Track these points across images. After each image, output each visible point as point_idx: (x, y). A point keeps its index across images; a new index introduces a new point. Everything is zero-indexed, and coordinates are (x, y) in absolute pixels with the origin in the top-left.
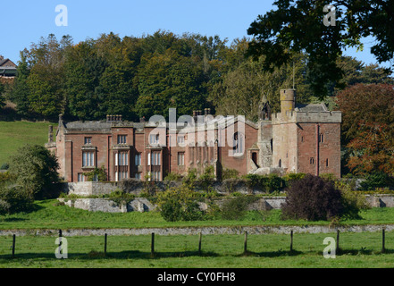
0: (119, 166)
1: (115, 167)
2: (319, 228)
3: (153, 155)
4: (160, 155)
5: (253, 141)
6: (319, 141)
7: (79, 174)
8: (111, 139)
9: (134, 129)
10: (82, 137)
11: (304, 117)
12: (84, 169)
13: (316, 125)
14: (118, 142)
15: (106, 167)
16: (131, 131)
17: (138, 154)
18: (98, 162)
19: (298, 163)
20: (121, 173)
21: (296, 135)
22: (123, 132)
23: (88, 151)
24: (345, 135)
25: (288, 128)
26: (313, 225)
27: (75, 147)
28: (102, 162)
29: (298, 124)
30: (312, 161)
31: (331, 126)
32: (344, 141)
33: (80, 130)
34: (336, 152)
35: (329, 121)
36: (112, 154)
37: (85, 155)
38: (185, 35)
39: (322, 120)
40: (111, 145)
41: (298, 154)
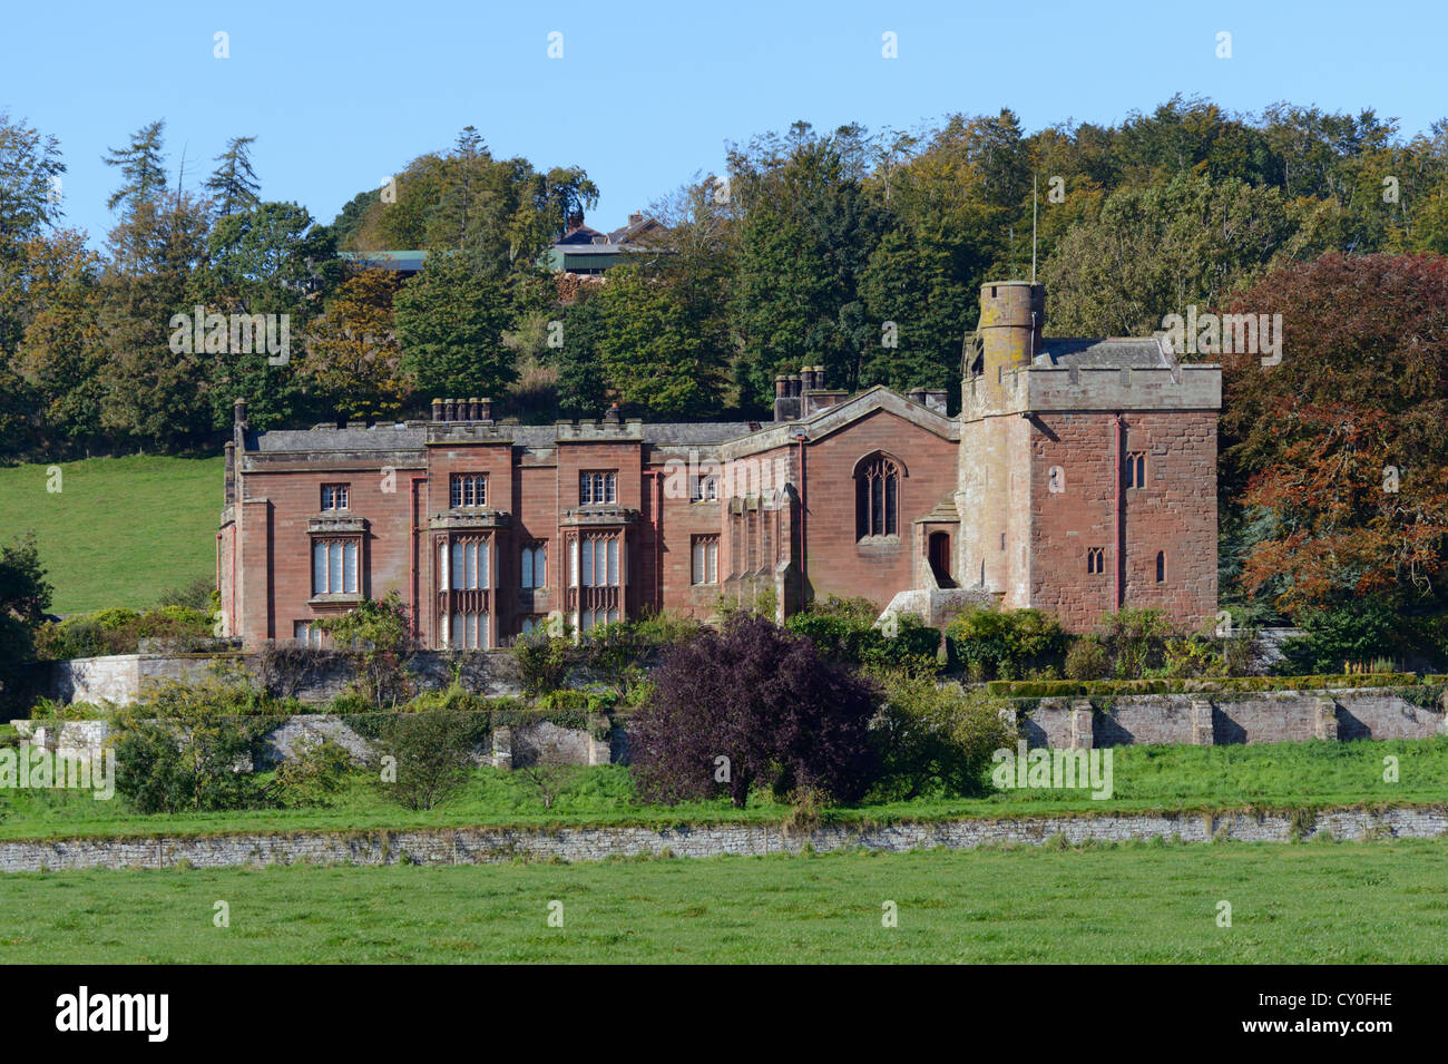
0: (453, 592)
1: (438, 595)
2: (741, 836)
3: (590, 545)
4: (619, 548)
5: (936, 489)
6: (1125, 482)
7: (297, 624)
8: (424, 489)
9: (518, 453)
10: (312, 485)
11: (1062, 391)
12: (318, 607)
13: (1113, 421)
14: (454, 500)
15: (406, 597)
16: (504, 459)
17: (536, 544)
18: (376, 578)
19: (1035, 569)
20: (461, 621)
21: (1027, 460)
22: (471, 463)
23: (334, 538)
24: (1237, 456)
25: (1005, 432)
26: (710, 825)
27: (281, 524)
28: (390, 577)
29: (1034, 417)
30: (1095, 561)
31: (1177, 422)
32: (1233, 481)
33: (303, 456)
34: (1199, 523)
35: (1167, 405)
36: (426, 546)
37: (324, 551)
38: (1272, 114)
39: (1136, 399)
40: (427, 512)
41: (1037, 535)
